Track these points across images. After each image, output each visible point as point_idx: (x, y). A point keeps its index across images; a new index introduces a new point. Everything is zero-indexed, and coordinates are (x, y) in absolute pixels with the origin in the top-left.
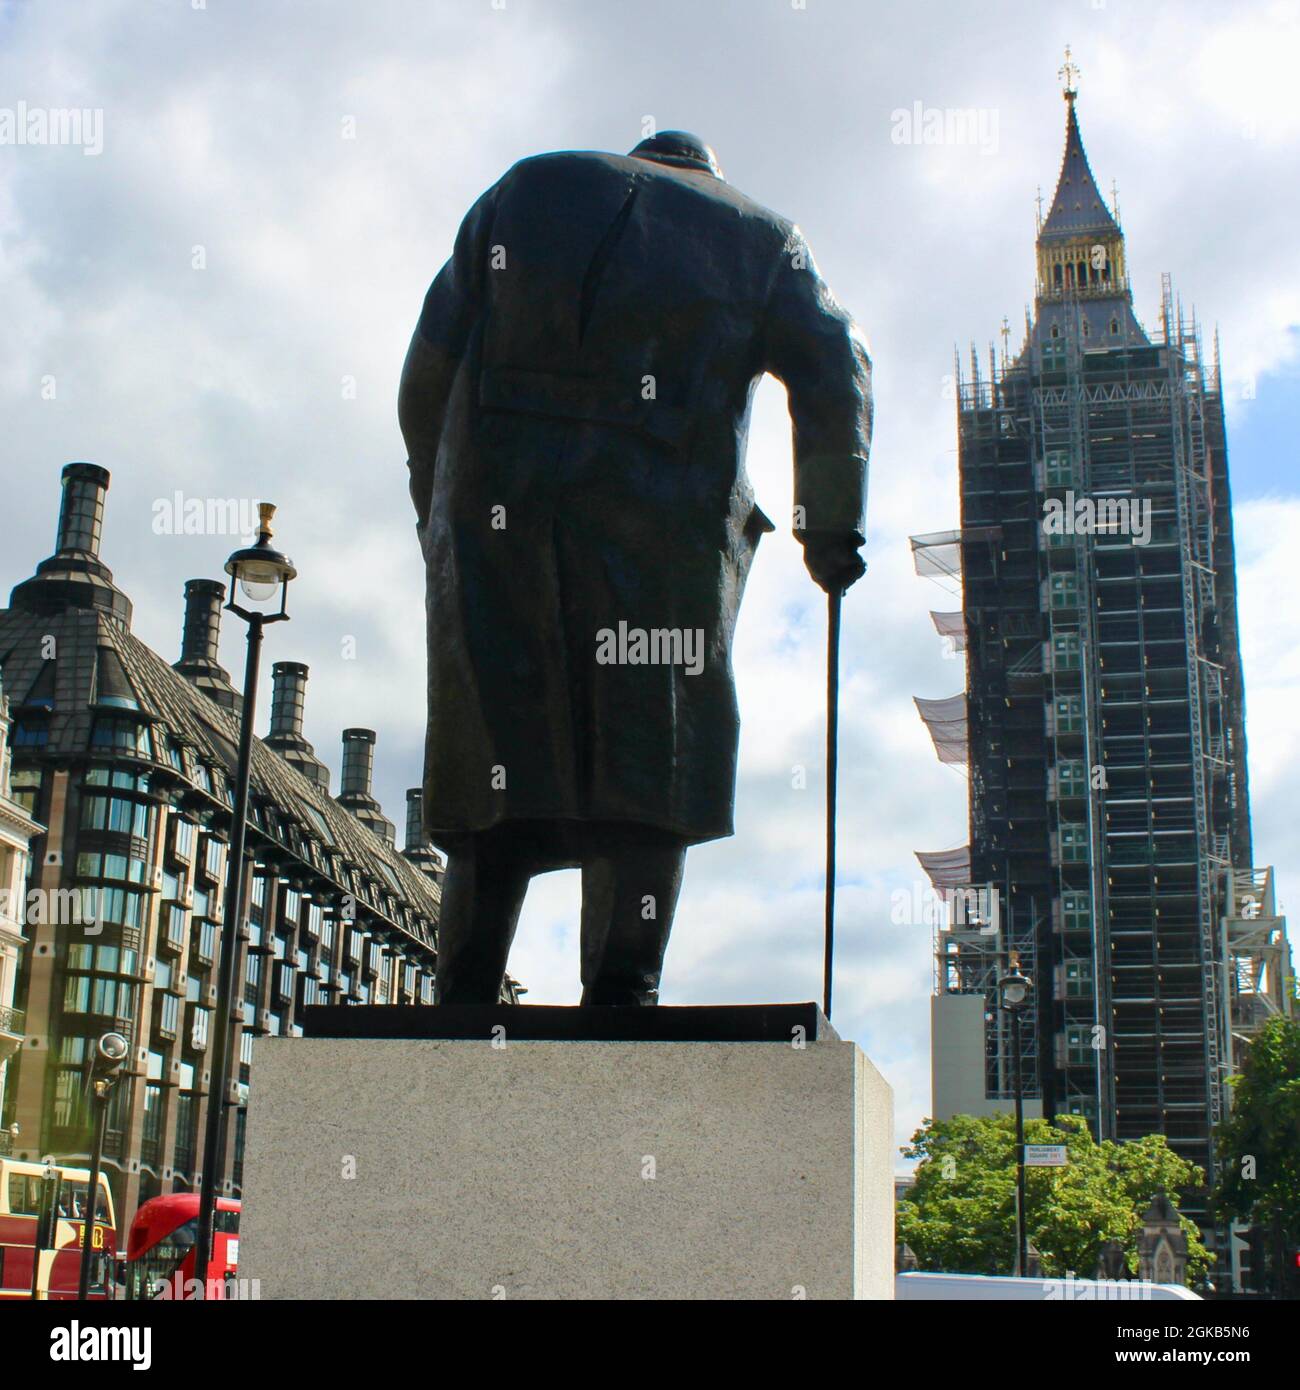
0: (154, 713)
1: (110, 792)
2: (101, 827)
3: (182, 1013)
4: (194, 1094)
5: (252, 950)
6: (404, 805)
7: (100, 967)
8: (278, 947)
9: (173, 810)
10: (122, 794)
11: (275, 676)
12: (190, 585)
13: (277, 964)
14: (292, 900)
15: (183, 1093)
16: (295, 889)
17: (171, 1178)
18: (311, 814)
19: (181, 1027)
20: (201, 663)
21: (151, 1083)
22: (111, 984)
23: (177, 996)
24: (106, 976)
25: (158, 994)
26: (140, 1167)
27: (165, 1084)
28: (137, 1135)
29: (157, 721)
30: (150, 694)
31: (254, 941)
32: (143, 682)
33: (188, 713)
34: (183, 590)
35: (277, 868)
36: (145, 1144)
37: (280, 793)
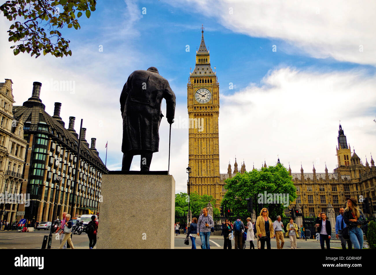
0: (49, 125)
1: (41, 138)
2: (39, 144)
3: (52, 175)
4: (54, 189)
5: (65, 164)
6: (91, 141)
7: (38, 167)
8: (69, 164)
9: (52, 141)
10: (43, 138)
11: (70, 119)
12: (55, 103)
13: (69, 167)
14: (72, 156)
15: (52, 188)
16: (73, 154)
17: (49, 203)
18: (75, 142)
19: (52, 177)
20: (57, 116)
21: (46, 187)
22: (40, 170)
23: (52, 172)
24: (39, 169)
25: (48, 172)
26: (44, 201)
27: (49, 187)
28: (43, 196)
29: (50, 126)
30: (48, 122)
31: (65, 163)
32: (47, 119)
33: (55, 125)
34: (54, 104)
35: (69, 151)
36: (45, 197)
37: (70, 138)
